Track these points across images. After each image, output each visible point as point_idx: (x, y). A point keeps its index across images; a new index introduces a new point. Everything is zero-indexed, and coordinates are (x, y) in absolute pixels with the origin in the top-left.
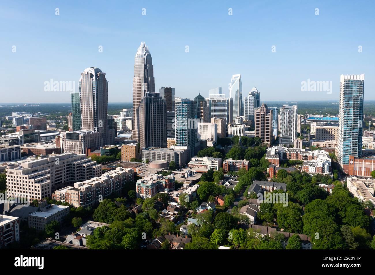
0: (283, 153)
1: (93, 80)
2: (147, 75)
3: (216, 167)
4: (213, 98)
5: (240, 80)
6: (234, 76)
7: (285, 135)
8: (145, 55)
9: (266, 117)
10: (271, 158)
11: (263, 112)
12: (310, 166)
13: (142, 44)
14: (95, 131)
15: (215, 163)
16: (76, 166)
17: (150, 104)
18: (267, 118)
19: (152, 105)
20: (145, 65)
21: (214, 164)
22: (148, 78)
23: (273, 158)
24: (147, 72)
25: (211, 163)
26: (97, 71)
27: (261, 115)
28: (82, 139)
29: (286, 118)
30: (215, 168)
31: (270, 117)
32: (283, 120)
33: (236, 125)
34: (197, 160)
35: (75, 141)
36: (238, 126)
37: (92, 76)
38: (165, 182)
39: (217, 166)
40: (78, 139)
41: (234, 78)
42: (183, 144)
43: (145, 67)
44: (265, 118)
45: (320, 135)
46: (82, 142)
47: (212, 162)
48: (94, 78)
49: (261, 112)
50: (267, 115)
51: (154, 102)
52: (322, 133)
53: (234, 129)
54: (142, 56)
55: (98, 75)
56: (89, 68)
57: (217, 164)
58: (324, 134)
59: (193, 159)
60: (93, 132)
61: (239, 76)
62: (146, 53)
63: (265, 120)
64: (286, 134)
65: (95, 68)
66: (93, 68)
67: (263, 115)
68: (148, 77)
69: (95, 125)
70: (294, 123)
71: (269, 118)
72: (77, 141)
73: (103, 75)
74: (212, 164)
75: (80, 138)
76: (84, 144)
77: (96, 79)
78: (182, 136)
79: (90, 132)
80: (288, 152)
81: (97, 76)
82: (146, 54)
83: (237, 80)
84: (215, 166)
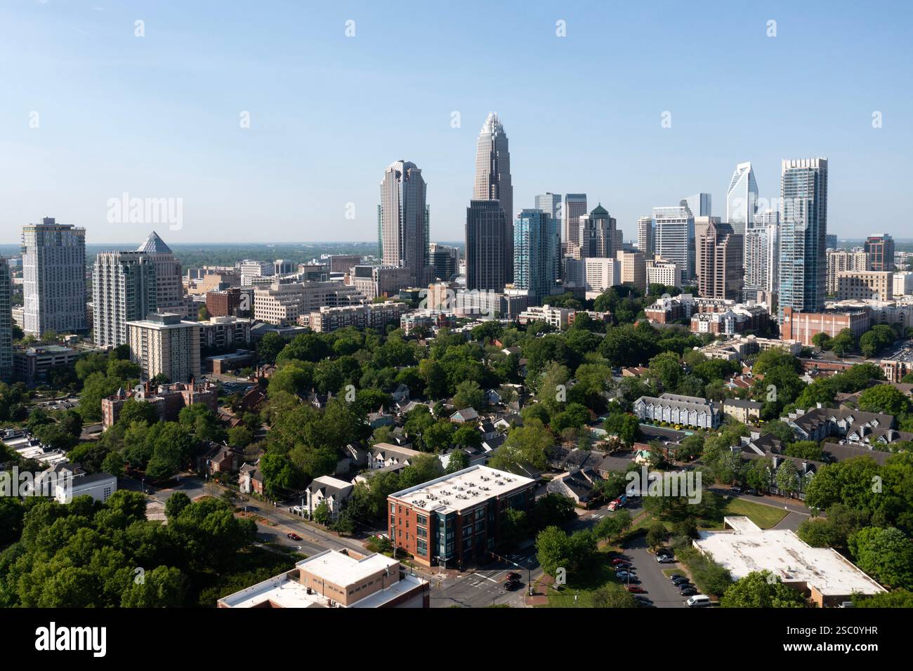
0: (692, 306)
1: (399, 181)
2: (496, 170)
3: (558, 321)
4: (661, 216)
5: (751, 176)
6: (740, 166)
7: (754, 285)
8: (492, 135)
9: (716, 247)
10: (653, 311)
11: (711, 238)
12: (701, 320)
13: (491, 115)
14: (400, 266)
15: (556, 315)
16: (338, 298)
17: (477, 219)
18: (718, 249)
19: (479, 221)
20: (492, 153)
21: (555, 317)
22: (497, 176)
23: (657, 311)
24: (496, 165)
25: (551, 315)
26: (408, 166)
27: (708, 243)
28: (376, 277)
29: (756, 250)
30: (556, 323)
31: (724, 247)
32: (750, 254)
33: (662, 265)
34: (535, 311)
35: (367, 280)
36: (665, 265)
37: (398, 174)
38: (438, 319)
39: (559, 319)
40: (371, 276)
41: (739, 171)
42: (522, 286)
43: (493, 156)
44: (716, 251)
45: (847, 289)
46: (376, 281)
47: (554, 313)
48: (402, 178)
49: (708, 238)
50: (721, 244)
51: (484, 216)
52: (852, 284)
53: (657, 271)
54: (488, 138)
55: (408, 173)
56: (396, 162)
57: (560, 315)
58: (855, 287)
59: (529, 309)
60: (397, 267)
61: (747, 165)
62: (495, 131)
63: (716, 254)
64: (756, 283)
65: (405, 161)
66: (402, 161)
67: (711, 243)
68: (496, 173)
69: (401, 256)
70: (770, 260)
71: (722, 249)
72: (369, 280)
73: (417, 173)
74: (553, 317)
75: (374, 275)
76: (379, 285)
77: (405, 180)
78: (522, 272)
79: (392, 267)
80: (701, 305)
81: (406, 173)
82: (496, 134)
83: (743, 175)
84: (557, 319)
